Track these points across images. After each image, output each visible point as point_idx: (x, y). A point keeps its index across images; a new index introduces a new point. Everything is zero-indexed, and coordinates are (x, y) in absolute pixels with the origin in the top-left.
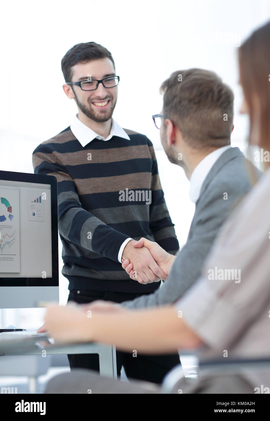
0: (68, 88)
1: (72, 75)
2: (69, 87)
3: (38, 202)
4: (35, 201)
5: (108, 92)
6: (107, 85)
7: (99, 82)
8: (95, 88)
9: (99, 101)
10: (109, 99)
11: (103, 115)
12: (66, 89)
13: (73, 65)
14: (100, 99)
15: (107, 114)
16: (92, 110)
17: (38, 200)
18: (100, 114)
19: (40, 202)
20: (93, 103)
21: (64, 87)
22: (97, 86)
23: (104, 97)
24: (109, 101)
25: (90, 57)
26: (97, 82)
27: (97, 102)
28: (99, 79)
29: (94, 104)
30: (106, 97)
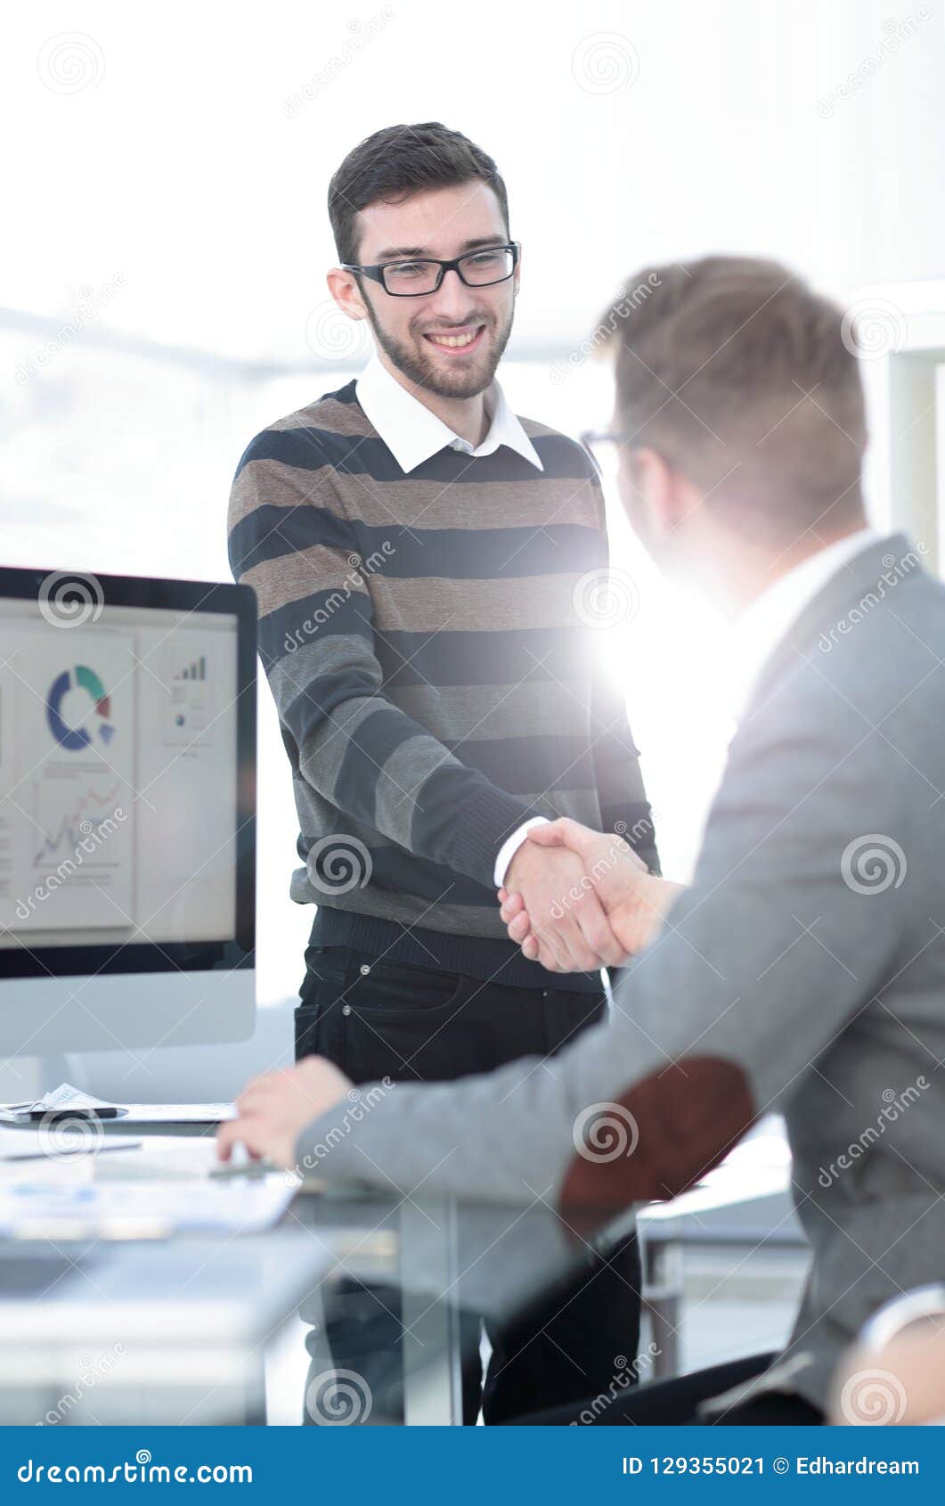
0: (346, 284)
1: (360, 240)
2: (350, 279)
3: (194, 677)
4: (185, 675)
5: (478, 300)
6: (472, 278)
7: (447, 266)
8: (434, 288)
9: (446, 330)
10: (480, 323)
11: (461, 375)
12: (340, 285)
13: (362, 207)
14: (449, 324)
15: (476, 373)
16: (424, 359)
17: (194, 669)
18: (450, 374)
19: (203, 677)
20: (427, 336)
21: (331, 277)
22: (440, 280)
23: (463, 318)
24: (481, 329)
25: (415, 180)
26: (439, 267)
27: (439, 335)
28: (447, 258)
29: (432, 338)
30: (470, 319)
